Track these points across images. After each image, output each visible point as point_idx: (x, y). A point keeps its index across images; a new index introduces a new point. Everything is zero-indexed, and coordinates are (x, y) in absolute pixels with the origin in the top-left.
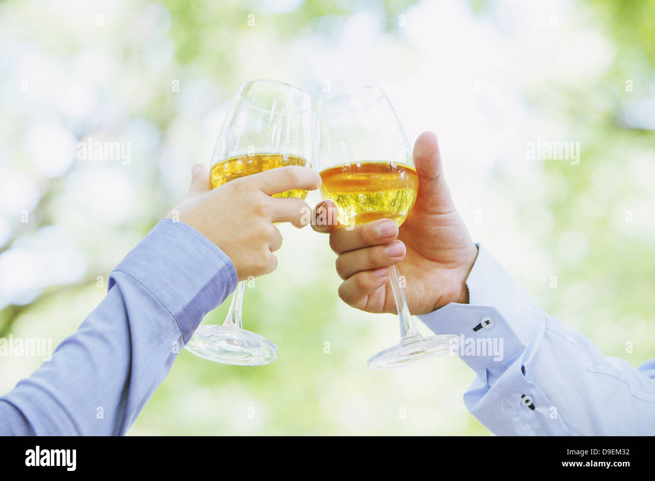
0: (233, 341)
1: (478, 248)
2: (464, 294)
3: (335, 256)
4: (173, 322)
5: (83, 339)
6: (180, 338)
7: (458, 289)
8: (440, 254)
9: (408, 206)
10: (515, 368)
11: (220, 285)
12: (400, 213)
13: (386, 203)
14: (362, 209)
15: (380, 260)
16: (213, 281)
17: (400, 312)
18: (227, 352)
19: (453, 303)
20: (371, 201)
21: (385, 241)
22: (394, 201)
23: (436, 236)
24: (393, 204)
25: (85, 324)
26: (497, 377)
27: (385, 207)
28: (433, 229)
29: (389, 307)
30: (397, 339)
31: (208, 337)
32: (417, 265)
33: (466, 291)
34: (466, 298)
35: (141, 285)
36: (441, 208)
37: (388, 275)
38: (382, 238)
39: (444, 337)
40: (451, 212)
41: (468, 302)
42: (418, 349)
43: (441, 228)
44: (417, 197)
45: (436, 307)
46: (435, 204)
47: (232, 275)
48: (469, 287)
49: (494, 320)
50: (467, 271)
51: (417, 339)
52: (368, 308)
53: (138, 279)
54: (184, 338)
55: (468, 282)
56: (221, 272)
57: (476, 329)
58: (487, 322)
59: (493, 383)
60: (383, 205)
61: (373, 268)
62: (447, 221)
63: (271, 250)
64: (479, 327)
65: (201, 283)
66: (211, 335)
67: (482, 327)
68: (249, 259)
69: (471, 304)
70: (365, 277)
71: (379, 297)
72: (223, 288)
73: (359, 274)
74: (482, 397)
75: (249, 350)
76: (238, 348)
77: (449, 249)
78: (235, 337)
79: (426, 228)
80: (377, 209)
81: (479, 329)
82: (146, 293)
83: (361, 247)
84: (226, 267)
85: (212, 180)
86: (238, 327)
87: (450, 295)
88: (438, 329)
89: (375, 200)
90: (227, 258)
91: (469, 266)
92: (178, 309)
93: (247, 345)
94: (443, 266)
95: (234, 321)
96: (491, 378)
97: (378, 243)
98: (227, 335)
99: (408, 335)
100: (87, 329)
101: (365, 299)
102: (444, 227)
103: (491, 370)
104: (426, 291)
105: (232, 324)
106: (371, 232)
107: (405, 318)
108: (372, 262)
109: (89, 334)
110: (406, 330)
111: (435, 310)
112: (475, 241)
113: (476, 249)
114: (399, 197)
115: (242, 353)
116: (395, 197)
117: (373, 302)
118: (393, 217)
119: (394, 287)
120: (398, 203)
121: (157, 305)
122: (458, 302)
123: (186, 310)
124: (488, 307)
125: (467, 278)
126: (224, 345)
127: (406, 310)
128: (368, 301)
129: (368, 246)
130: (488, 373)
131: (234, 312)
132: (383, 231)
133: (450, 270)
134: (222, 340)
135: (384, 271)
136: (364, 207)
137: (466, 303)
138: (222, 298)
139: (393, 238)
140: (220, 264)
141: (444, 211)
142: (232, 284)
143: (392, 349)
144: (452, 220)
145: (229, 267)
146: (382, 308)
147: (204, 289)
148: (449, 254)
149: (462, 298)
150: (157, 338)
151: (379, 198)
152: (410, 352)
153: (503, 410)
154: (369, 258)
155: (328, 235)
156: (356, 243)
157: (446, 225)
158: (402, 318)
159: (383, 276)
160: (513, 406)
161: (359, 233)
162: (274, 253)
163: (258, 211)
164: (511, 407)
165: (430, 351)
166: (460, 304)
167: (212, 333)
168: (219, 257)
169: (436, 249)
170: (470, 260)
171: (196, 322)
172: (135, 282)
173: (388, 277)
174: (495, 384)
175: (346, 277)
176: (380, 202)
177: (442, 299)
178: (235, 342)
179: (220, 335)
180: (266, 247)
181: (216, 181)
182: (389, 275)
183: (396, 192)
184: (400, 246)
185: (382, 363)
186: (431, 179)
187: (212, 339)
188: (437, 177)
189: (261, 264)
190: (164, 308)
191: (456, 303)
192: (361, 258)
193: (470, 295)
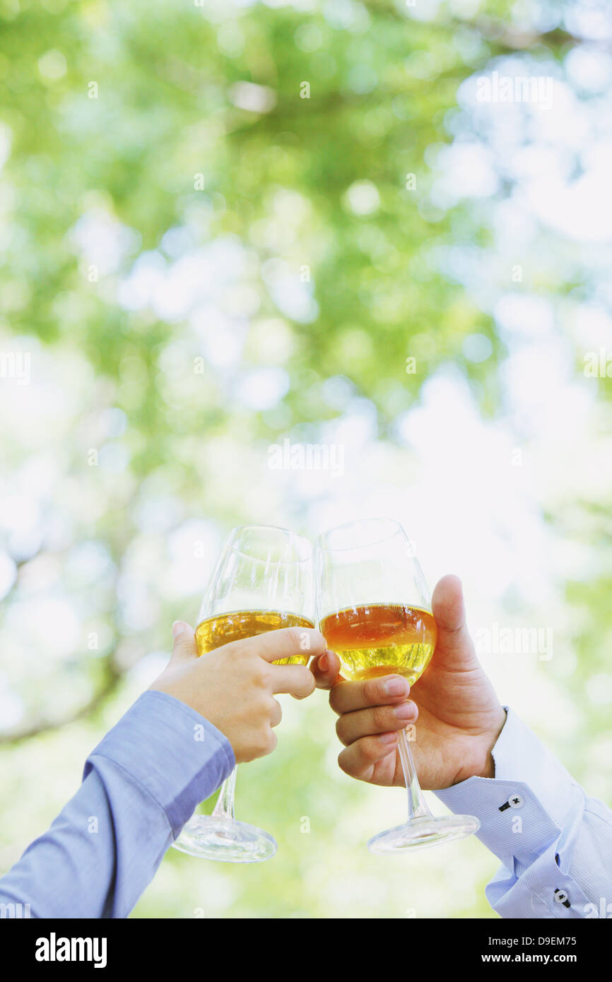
0: (224, 833)
1: (506, 712)
2: (489, 765)
3: (335, 717)
4: (163, 815)
5: (60, 837)
6: (170, 834)
7: (481, 761)
8: (461, 718)
9: (425, 660)
10: (548, 857)
11: (215, 770)
12: (415, 669)
13: (399, 656)
14: (371, 664)
15: (387, 724)
16: (208, 765)
17: (409, 786)
18: (216, 847)
19: (475, 776)
20: (382, 654)
21: (393, 701)
22: (409, 653)
23: (458, 698)
24: (407, 657)
25: (60, 819)
26: (526, 867)
27: (398, 662)
28: (454, 689)
29: (398, 780)
30: (403, 817)
31: (195, 829)
32: (434, 731)
33: (491, 762)
34: (491, 771)
35: (125, 773)
36: (463, 665)
37: (396, 740)
38: (389, 697)
39: (460, 817)
40: (476, 669)
41: (493, 776)
42: (428, 832)
43: (463, 688)
44: (435, 651)
45: (456, 782)
46: (456, 660)
47: (230, 758)
48: (495, 758)
49: (524, 799)
50: (493, 738)
51: (427, 818)
52: (374, 780)
53: (122, 765)
54: (174, 834)
55: (494, 753)
56: (217, 754)
57: (502, 809)
58: (516, 801)
59: (521, 874)
60: (395, 658)
61: (380, 731)
62: (470, 680)
63: (272, 725)
64: (506, 806)
65: (195, 769)
66: (199, 828)
67: (510, 806)
68: (248, 738)
69: (497, 779)
70: (369, 744)
71: (387, 767)
72: (219, 773)
73: (362, 739)
74: (509, 889)
75: (243, 844)
76: (229, 842)
77: (470, 712)
78: (226, 828)
79: (445, 687)
80: (389, 663)
81: (506, 808)
82: (132, 782)
83: (365, 706)
84: (223, 749)
85: (197, 636)
86: (231, 817)
87: (473, 767)
88: (457, 807)
89: (387, 652)
90: (224, 738)
91: (496, 733)
92: (169, 800)
93: (241, 839)
94: (465, 732)
95: (226, 810)
96: (519, 868)
97: (385, 702)
98: (217, 826)
99: (417, 814)
100: (65, 825)
101: (371, 769)
102: (469, 687)
103: (519, 859)
104: (444, 761)
105: (223, 813)
106: (378, 690)
107: (414, 793)
108: (378, 724)
109: (67, 831)
110: (415, 805)
111: (454, 784)
112: (503, 704)
113: (504, 713)
114: (414, 649)
115: (235, 848)
116: (409, 649)
117: (380, 773)
118: (407, 673)
119: (403, 757)
120: (413, 656)
121: (144, 795)
122: (482, 775)
123: (178, 800)
124: (517, 783)
125: (493, 747)
126: (213, 838)
127: (415, 783)
128: (374, 772)
129: (373, 705)
130: (516, 861)
131: (225, 799)
132: (391, 688)
133: (474, 737)
134: (211, 832)
135: (391, 736)
136: (374, 662)
137: (491, 777)
138: (217, 785)
139: (403, 697)
140: (216, 746)
141: (467, 668)
142: (228, 768)
143: (398, 829)
144: (476, 679)
145: (226, 748)
146: (392, 781)
147: (198, 776)
148: (472, 719)
149: (487, 770)
150: (144, 834)
151: (392, 651)
152: (418, 834)
153: (533, 906)
154: (374, 720)
155: (328, 692)
156: (360, 702)
157: (468, 685)
158: (410, 793)
159: (390, 743)
160: (544, 901)
161: (364, 690)
162: (274, 729)
163: (258, 682)
164: (543, 903)
165: (443, 832)
166: (484, 778)
167: (199, 824)
168: (215, 737)
169: (456, 712)
170: (497, 726)
171: (188, 813)
172: (118, 768)
173: (395, 744)
174: (524, 875)
175: (348, 742)
176: (392, 656)
177: (462, 773)
178: (226, 835)
179: (208, 827)
180: (267, 724)
181: (201, 637)
182: (398, 741)
183: (411, 646)
184: (412, 707)
185: (384, 845)
186: (452, 631)
187: (200, 832)
188: (459, 629)
189: (261, 744)
190: (152, 799)
191: (479, 777)
192: (366, 720)
193: (496, 767)
